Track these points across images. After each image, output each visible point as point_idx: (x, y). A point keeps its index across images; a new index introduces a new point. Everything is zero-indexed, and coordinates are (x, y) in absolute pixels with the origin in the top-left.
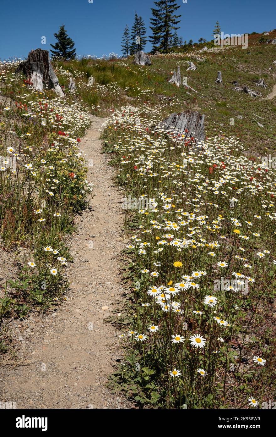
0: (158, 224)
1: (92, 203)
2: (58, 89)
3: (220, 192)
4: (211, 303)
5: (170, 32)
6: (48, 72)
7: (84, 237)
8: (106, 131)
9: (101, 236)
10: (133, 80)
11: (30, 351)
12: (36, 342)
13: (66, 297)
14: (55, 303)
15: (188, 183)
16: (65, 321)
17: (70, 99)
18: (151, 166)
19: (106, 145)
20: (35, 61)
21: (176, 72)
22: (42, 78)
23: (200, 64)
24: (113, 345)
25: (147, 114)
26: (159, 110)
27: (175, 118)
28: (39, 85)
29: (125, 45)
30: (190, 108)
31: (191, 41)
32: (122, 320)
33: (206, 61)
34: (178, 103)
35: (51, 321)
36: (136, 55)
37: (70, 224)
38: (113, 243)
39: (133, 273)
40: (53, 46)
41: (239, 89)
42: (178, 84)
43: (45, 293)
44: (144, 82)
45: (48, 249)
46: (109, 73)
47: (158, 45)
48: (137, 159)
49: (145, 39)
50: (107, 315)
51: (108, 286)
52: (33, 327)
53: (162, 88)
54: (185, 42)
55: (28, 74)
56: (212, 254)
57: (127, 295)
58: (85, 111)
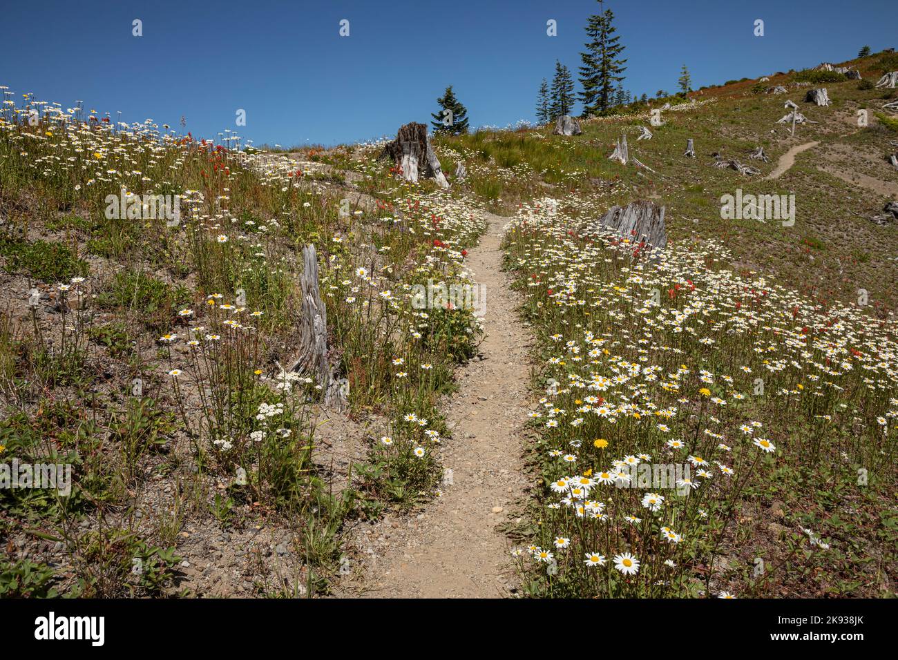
0: (581, 380)
1: (484, 348)
2: (440, 177)
3: (684, 328)
4: (652, 505)
5: (610, 85)
6: (425, 154)
7: (469, 400)
8: (509, 238)
9: (496, 398)
10: (554, 158)
11: (383, 570)
12: (392, 556)
13: (439, 492)
14: (421, 499)
15: (633, 315)
16: (436, 527)
17: (456, 191)
18: (574, 290)
19: (507, 258)
20: (407, 140)
21: (621, 143)
22: (417, 163)
23: (659, 130)
24: (507, 566)
25: (575, 208)
26: (594, 202)
27: (618, 214)
28: (412, 174)
29: (541, 107)
30: (645, 197)
31: (644, 96)
32: (522, 528)
33: (669, 125)
34: (625, 189)
35: (416, 527)
36: (559, 122)
37: (448, 380)
38: (514, 409)
39: (542, 456)
40: (435, 117)
41: (724, 165)
42: (624, 161)
43: (407, 484)
44: (570, 160)
45: (411, 417)
46: (516, 150)
47: (592, 105)
48: (553, 279)
49: (573, 97)
50: (500, 520)
51: (503, 475)
52: (389, 535)
53: (598, 169)
54: (636, 98)
55: (397, 159)
56: (664, 428)
57: (532, 491)
58: (479, 208)
